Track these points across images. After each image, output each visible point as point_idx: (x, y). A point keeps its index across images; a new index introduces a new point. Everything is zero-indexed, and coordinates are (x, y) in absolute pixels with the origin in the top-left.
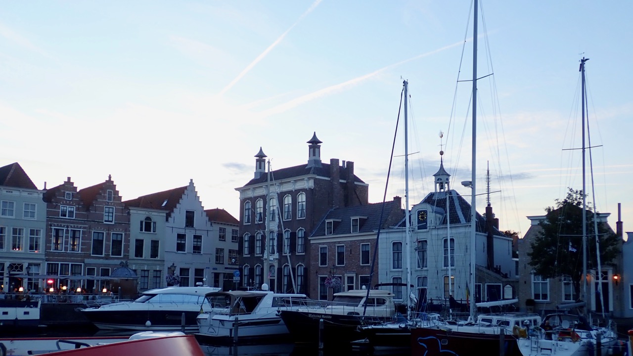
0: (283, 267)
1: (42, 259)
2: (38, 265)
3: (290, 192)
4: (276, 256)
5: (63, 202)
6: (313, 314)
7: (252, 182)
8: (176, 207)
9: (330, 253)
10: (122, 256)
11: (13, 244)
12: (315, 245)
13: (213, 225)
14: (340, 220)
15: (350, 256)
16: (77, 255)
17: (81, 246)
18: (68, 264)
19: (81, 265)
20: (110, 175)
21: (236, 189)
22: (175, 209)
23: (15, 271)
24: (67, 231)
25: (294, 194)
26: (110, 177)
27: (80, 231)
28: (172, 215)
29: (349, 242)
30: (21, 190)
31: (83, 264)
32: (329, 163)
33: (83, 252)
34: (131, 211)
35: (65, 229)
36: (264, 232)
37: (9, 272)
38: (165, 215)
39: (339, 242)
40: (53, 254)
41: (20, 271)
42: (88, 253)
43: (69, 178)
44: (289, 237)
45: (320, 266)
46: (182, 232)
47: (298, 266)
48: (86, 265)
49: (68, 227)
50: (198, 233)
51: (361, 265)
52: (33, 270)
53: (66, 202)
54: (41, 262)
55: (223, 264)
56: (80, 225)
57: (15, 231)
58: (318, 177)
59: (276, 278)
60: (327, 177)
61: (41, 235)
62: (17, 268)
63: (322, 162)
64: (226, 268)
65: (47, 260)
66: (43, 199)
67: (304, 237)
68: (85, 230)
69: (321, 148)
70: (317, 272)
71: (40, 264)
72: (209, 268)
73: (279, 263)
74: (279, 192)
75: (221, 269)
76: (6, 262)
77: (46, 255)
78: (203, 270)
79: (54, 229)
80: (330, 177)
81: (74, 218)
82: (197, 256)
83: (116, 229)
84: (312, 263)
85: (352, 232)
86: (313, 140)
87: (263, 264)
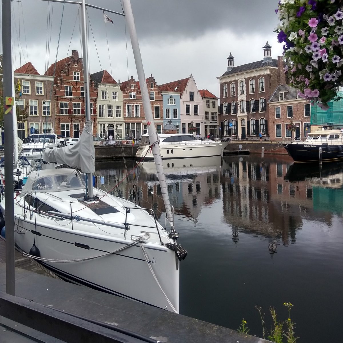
0: (250, 120)
1: (123, 122)
2: (121, 125)
3: (253, 77)
4: (246, 114)
5: (130, 90)
6: (306, 145)
7: (226, 74)
8: (184, 90)
9: (282, 111)
10: (160, 118)
11: (108, 114)
12: (272, 106)
13: (203, 98)
14: (288, 92)
15: (296, 112)
16: (139, 119)
17: (140, 113)
18: (135, 124)
19: (141, 124)
20: (151, 74)
21: (217, 78)
22: (184, 91)
23: (110, 128)
24: (133, 105)
25: (256, 78)
26: (151, 75)
27: (139, 105)
28: (183, 94)
29: (296, 104)
30: (110, 85)
31: (141, 123)
32: (277, 59)
33: (141, 117)
34: (163, 94)
35: (132, 105)
36: (237, 102)
37: (108, 129)
38: (179, 95)
39: (289, 104)
40: (128, 119)
41: (113, 128)
42: (144, 117)
43: (132, 77)
44: (254, 103)
45: (276, 118)
46: (188, 103)
47: (261, 119)
48: (143, 123)
49: (133, 104)
50: (196, 104)
51: (305, 116)
52: (119, 127)
53: (132, 90)
54: (122, 123)
55: (209, 120)
56: (139, 102)
57: (109, 107)
58: (272, 67)
59: (246, 127)
60: (276, 67)
61: (121, 108)
62: (111, 126)
63: (272, 59)
64: (211, 122)
65: (125, 122)
66: (121, 89)
67: (264, 103)
68: (141, 105)
69: (271, 50)
70: (274, 122)
71: (121, 124)
72: (202, 123)
73: (247, 118)
74: (246, 78)
75: (208, 123)
76: (106, 123)
77: (124, 119)
78: (199, 124)
79: (127, 105)
80: (278, 67)
81: (136, 99)
82: (196, 116)
83: (156, 104)
84: (270, 117)
85: (297, 98)
86: (266, 46)
87: (237, 119)
